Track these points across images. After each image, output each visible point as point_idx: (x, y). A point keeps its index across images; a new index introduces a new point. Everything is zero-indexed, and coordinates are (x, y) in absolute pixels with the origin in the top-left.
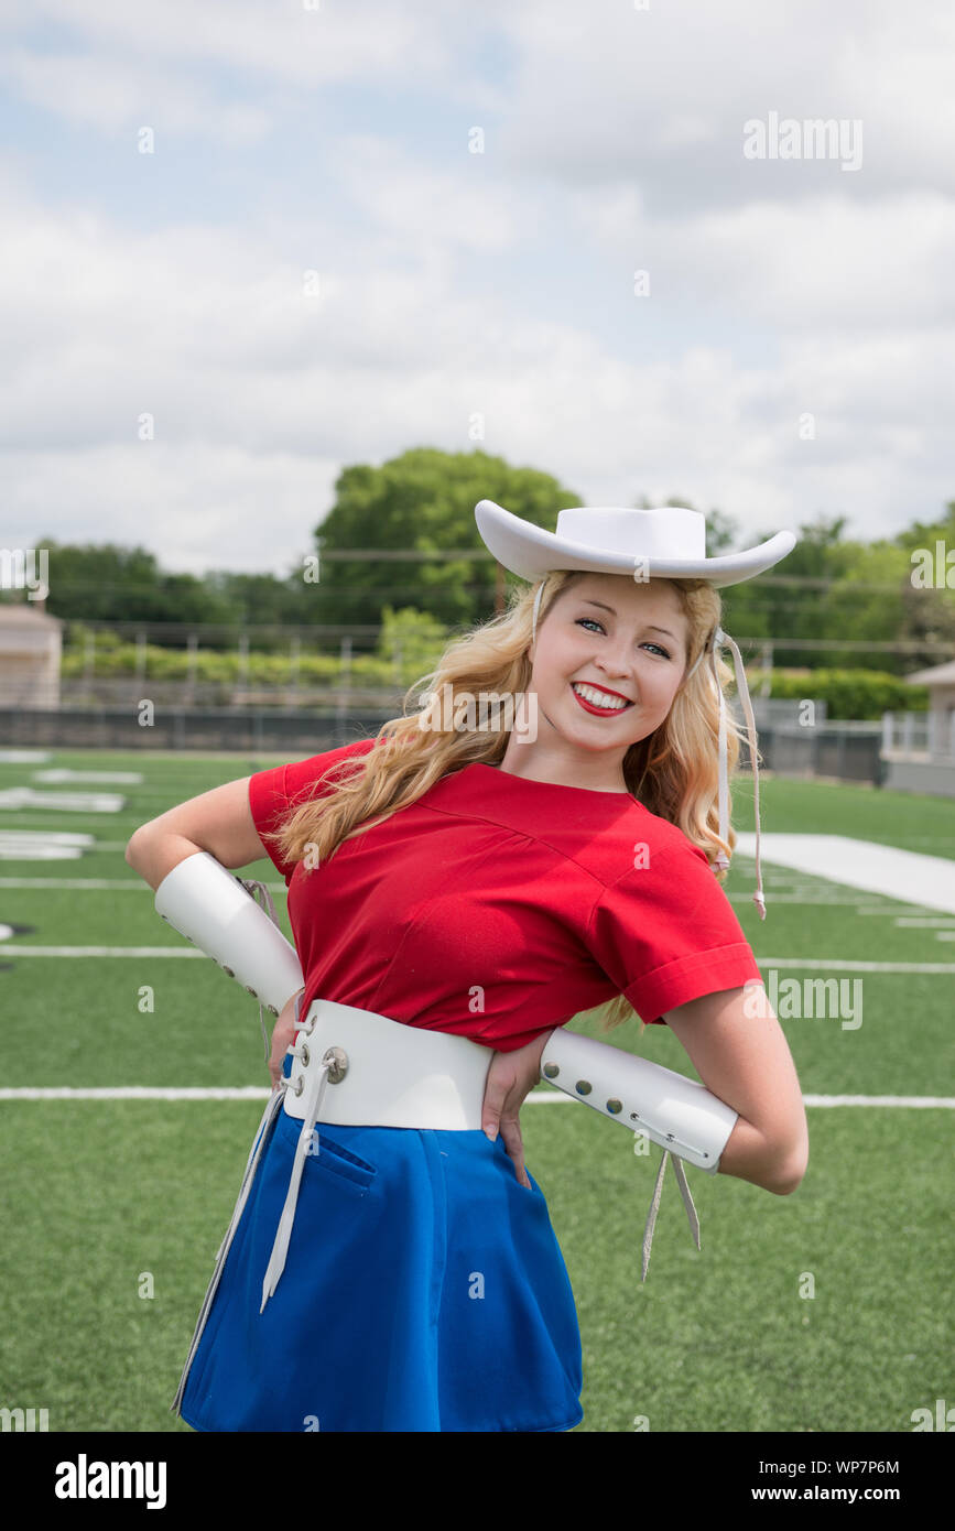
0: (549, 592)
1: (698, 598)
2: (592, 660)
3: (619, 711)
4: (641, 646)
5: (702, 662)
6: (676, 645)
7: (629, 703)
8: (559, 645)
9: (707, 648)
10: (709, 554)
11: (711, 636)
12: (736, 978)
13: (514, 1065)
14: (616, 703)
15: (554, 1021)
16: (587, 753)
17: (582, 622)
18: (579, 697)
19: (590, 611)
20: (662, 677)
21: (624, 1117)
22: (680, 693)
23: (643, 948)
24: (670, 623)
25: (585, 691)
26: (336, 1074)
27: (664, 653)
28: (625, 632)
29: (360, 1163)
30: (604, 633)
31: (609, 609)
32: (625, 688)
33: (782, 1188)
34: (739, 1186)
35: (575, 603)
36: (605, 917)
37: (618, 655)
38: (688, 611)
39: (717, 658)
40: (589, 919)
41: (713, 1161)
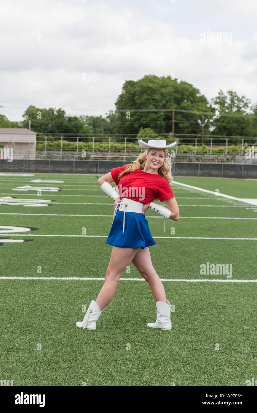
0: (148, 150)
1: (166, 150)
2: (154, 158)
3: (157, 164)
4: (160, 156)
5: (167, 158)
6: (164, 156)
7: (159, 163)
8: (150, 157)
9: (167, 156)
10: (167, 145)
11: (167, 154)
12: (172, 196)
13: (146, 206)
14: (157, 163)
15: (152, 201)
16: (154, 169)
17: (152, 154)
18: (153, 163)
19: (153, 153)
20: (162, 160)
21: (159, 212)
22: (164, 161)
23: (162, 193)
24: (163, 154)
25: (153, 162)
26: (126, 206)
27: (162, 157)
28: (158, 155)
29: (129, 216)
30: (155, 155)
31: (156, 153)
32: (158, 161)
33: (176, 220)
34: (172, 220)
35: (151, 152)
36: (158, 190)
37: (157, 158)
38: (164, 152)
39: (168, 157)
40: (156, 190)
41: (169, 217)
